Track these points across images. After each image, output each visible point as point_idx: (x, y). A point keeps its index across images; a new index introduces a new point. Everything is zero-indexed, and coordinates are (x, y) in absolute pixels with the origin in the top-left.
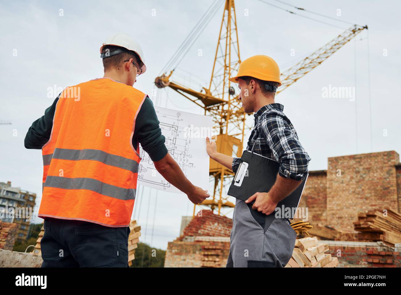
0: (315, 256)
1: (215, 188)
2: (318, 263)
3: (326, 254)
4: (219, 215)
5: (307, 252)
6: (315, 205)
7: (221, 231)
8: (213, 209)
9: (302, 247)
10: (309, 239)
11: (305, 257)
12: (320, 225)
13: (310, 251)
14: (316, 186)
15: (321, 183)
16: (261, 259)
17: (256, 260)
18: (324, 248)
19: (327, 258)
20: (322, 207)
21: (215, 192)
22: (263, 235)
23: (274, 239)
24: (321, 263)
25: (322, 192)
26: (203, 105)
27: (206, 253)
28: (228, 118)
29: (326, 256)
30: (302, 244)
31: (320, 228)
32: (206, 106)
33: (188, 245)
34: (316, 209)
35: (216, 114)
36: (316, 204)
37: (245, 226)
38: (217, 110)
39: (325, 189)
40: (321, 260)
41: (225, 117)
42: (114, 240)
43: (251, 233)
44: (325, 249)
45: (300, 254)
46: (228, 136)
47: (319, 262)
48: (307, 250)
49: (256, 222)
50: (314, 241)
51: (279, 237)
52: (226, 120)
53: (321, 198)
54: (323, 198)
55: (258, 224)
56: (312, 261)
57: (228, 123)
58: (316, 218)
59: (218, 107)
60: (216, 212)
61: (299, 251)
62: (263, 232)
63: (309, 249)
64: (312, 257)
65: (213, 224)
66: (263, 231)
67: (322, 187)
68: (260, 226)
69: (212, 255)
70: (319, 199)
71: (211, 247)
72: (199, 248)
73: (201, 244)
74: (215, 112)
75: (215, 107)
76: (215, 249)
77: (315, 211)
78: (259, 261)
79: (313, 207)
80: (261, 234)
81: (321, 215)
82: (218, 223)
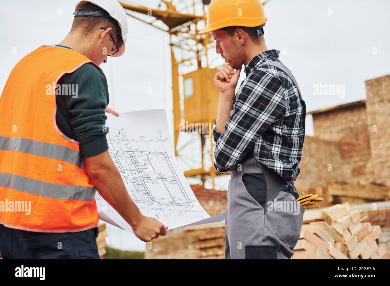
0: (348, 229)
1: (203, 149)
2: (353, 238)
3: (363, 224)
4: (213, 190)
5: (336, 224)
6: (354, 154)
7: (219, 211)
8: (203, 180)
9: (329, 219)
10: (337, 208)
11: (334, 231)
12: (363, 182)
13: (341, 223)
14: (352, 125)
15: (359, 120)
16: (261, 244)
17: (256, 245)
18: (359, 216)
19: (365, 229)
20: (364, 155)
21: (203, 155)
22: (264, 215)
23: (277, 220)
24: (358, 236)
25: (362, 133)
26: (166, 28)
27: (203, 245)
28: (206, 42)
29: (364, 226)
30: (329, 215)
31: (363, 187)
32: (171, 28)
33: (174, 239)
34: (356, 159)
35: (187, 38)
36: (355, 151)
37: (241, 205)
38: (187, 32)
39: (366, 128)
40: (358, 232)
41: (201, 41)
42: (69, 249)
43: (248, 214)
44: (362, 217)
45: (326, 229)
46: (211, 70)
47: (354, 235)
48: (336, 222)
49: (255, 201)
50: (344, 208)
51: (283, 217)
52: (204, 45)
53: (361, 142)
54: (365, 141)
55: (258, 203)
56: (344, 236)
57: (207, 49)
58: (358, 172)
59: (189, 27)
60: (208, 185)
61: (325, 225)
62: (264, 213)
63: (339, 220)
64: (344, 230)
65: (207, 203)
66: (264, 211)
67: (361, 126)
68: (259, 205)
69: (211, 248)
70: (359, 145)
71: (208, 237)
72: (191, 240)
73: (193, 234)
74: (185, 35)
75: (183, 28)
76: (214, 239)
77: (355, 162)
78: (259, 246)
79: (351, 157)
80: (260, 215)
81: (365, 166)
82: (215, 201)
